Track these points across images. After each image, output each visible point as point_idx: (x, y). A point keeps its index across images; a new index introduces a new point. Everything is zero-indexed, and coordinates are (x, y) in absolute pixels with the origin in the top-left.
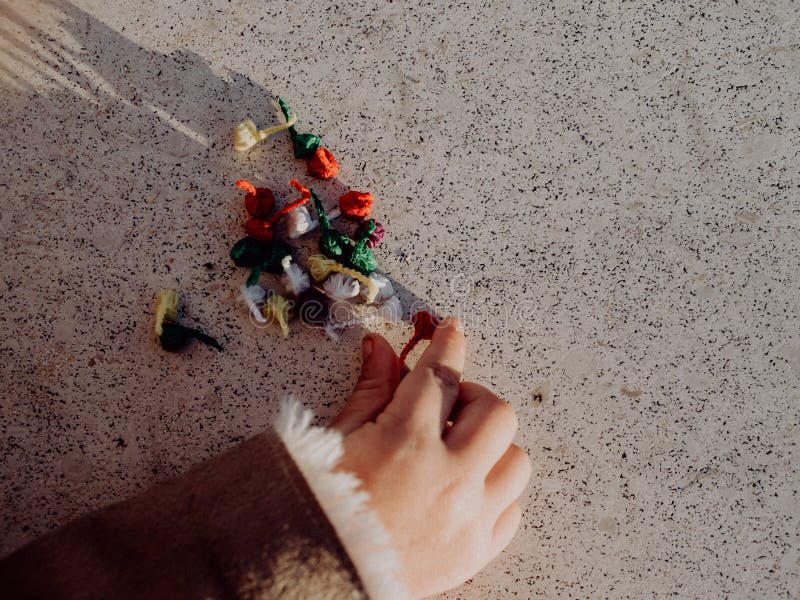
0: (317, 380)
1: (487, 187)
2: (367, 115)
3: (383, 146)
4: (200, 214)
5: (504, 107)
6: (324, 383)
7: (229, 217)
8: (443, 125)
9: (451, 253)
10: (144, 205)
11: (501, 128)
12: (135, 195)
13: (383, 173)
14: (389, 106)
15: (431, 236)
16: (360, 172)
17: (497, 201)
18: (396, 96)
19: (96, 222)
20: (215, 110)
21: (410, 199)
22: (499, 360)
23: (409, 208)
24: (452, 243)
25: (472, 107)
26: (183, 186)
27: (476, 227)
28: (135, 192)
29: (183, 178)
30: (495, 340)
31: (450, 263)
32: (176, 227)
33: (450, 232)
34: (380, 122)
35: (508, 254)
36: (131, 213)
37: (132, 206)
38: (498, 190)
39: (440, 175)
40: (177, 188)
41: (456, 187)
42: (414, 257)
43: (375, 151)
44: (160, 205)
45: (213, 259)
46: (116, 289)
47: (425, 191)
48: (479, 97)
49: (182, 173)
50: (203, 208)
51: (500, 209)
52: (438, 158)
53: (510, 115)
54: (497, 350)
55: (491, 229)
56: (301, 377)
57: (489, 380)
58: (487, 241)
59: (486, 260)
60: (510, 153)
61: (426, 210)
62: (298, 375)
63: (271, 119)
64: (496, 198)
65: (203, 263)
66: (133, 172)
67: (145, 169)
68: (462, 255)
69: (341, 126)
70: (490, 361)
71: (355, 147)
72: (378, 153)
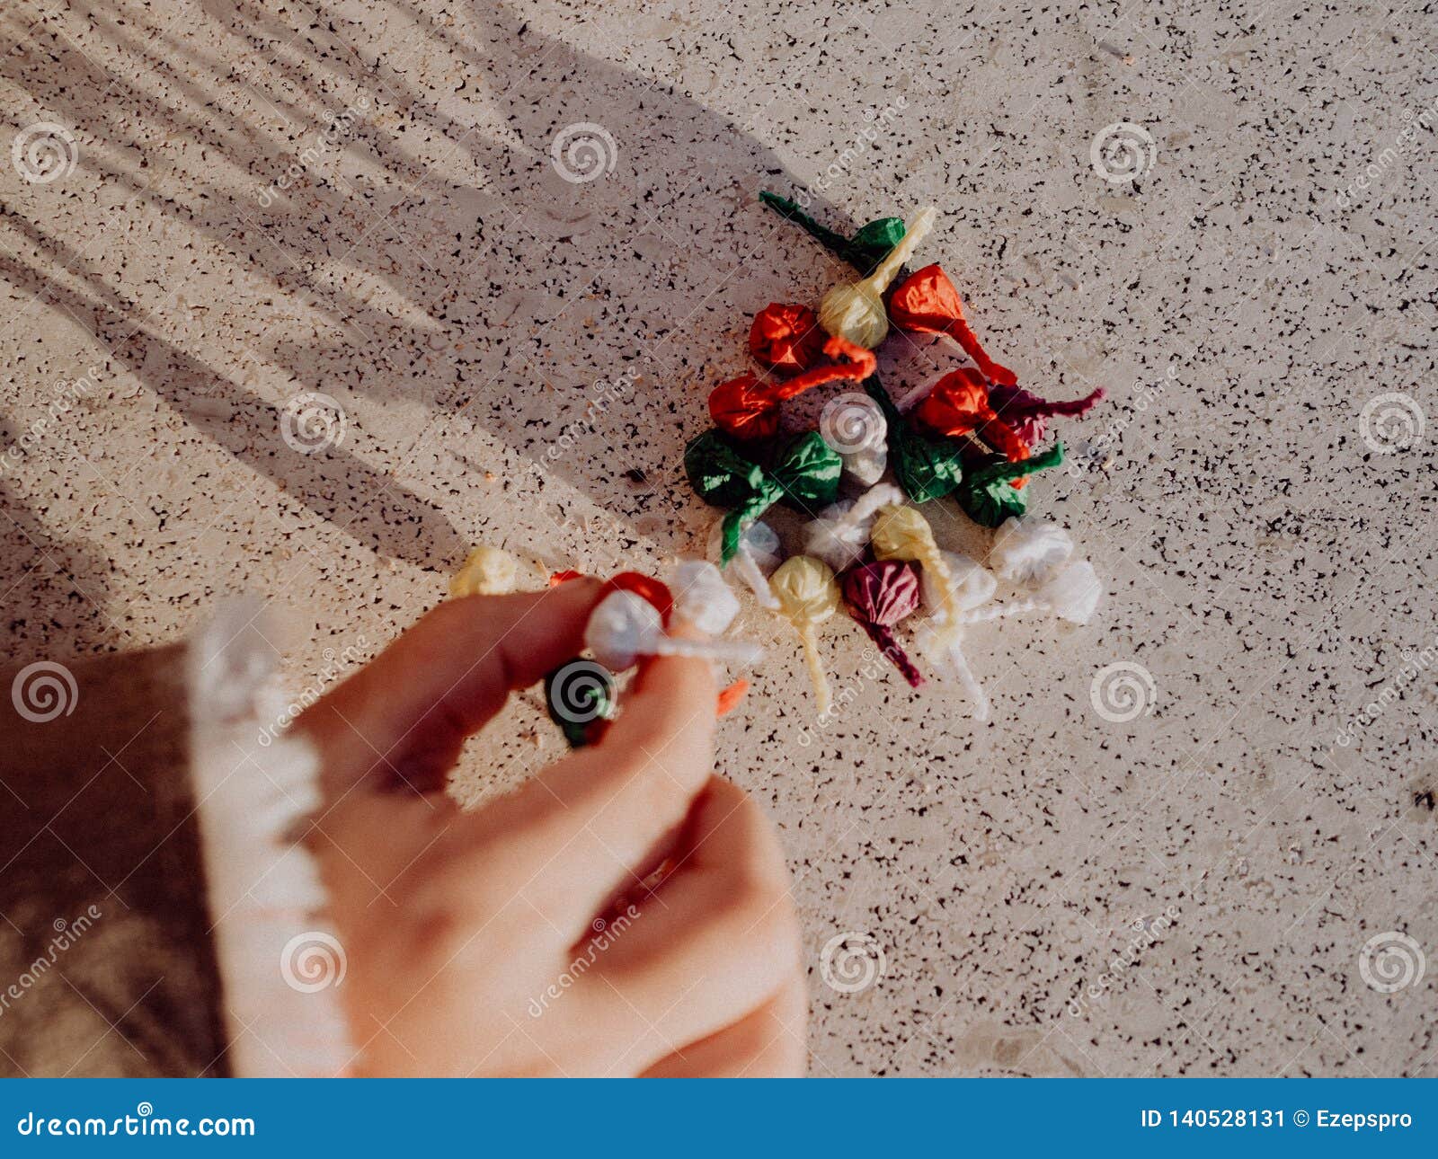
0: (894, 751)
1: (1292, 300)
2: (1007, 132)
3: (1047, 203)
4: (613, 355)
5: (1328, 115)
6: (912, 760)
7: (685, 361)
8: (1187, 157)
9: (1211, 453)
10: (482, 331)
11: (1321, 164)
12: (461, 309)
13: (1047, 263)
14: (1060, 110)
15: (1163, 414)
16: (993, 260)
17: (1317, 334)
18: (1075, 87)
19: (368, 369)
20: (651, 115)
21: (1110, 325)
22: (1329, 708)
23: (1108, 348)
24: (1213, 429)
25: (1253, 113)
26: (576, 289)
27: (1269, 392)
28: (461, 301)
29: (576, 270)
30: (1319, 660)
31: (1208, 474)
32: (558, 383)
33: (1206, 402)
34: (1040, 145)
35: (1344, 458)
36: (450, 350)
37: (455, 333)
38: (1320, 306)
39: (1181, 269)
40: (561, 294)
41: (1217, 298)
42: (1123, 461)
43: (1028, 212)
44: (521, 331)
45: (644, 460)
46: (414, 528)
47: (1145, 308)
48: (1270, 93)
49: (572, 259)
50: (622, 342)
51: (1325, 352)
52: (1178, 233)
53: (1344, 133)
54: (1325, 684)
55: (1304, 399)
56: (855, 743)
57: (1307, 754)
58: (1294, 425)
59: (1292, 470)
60: (1344, 220)
61: (1150, 351)
62: (849, 739)
63: (785, 136)
64: (1315, 324)
65: (622, 470)
66: (457, 254)
67: (486, 248)
68: (1238, 458)
69: (948, 155)
70: (1309, 710)
71: (981, 203)
72: (1034, 218)
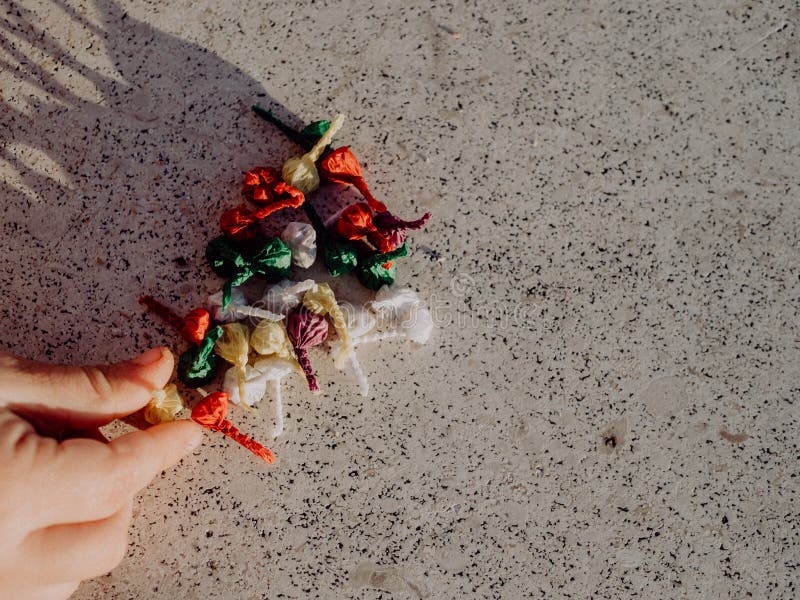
0: (319, 414)
1: (544, 168)
2: (390, 74)
3: (411, 113)
4: (170, 194)
5: (566, 67)
6: (329, 418)
7: (209, 198)
8: (488, 89)
9: (498, 251)
10: (97, 181)
11: (562, 94)
12: (87, 168)
13: (410, 146)
14: (419, 63)
15: (471, 229)
16: (380, 145)
17: (558, 187)
18: (428, 51)
19: (34, 201)
20: (193, 63)
21: (444, 181)
22: (559, 391)
23: (442, 192)
24: (499, 238)
25: (524, 66)
26: (149, 158)
27: (530, 217)
28: (87, 164)
29: (150, 148)
30: (554, 365)
31: (496, 263)
32: (139, 210)
33: (495, 223)
34: (407, 82)
35: (570, 254)
36: (79, 192)
37: (83, 182)
38: (559, 171)
39: (484, 151)
40: (142, 161)
41: (504, 166)
42: (449, 255)
43: (400, 119)
44: (119, 181)
45: (186, 252)
46: (57, 288)
47: (464, 171)
48: (534, 55)
49: (148, 142)
50: (175, 187)
51: (561, 196)
52: (482, 130)
53: (574, 77)
54: (558, 378)
55: (549, 222)
56: (297, 409)
57: (546, 415)
58: (543, 236)
59: (542, 261)
60: (573, 125)
61: (465, 195)
62: (295, 407)
63: (267, 76)
64: (556, 181)
65: (173, 258)
66: (85, 138)
67: (101, 135)
68: (512, 254)
69: (357, 86)
70: (548, 392)
71: (374, 114)
72: (403, 122)
